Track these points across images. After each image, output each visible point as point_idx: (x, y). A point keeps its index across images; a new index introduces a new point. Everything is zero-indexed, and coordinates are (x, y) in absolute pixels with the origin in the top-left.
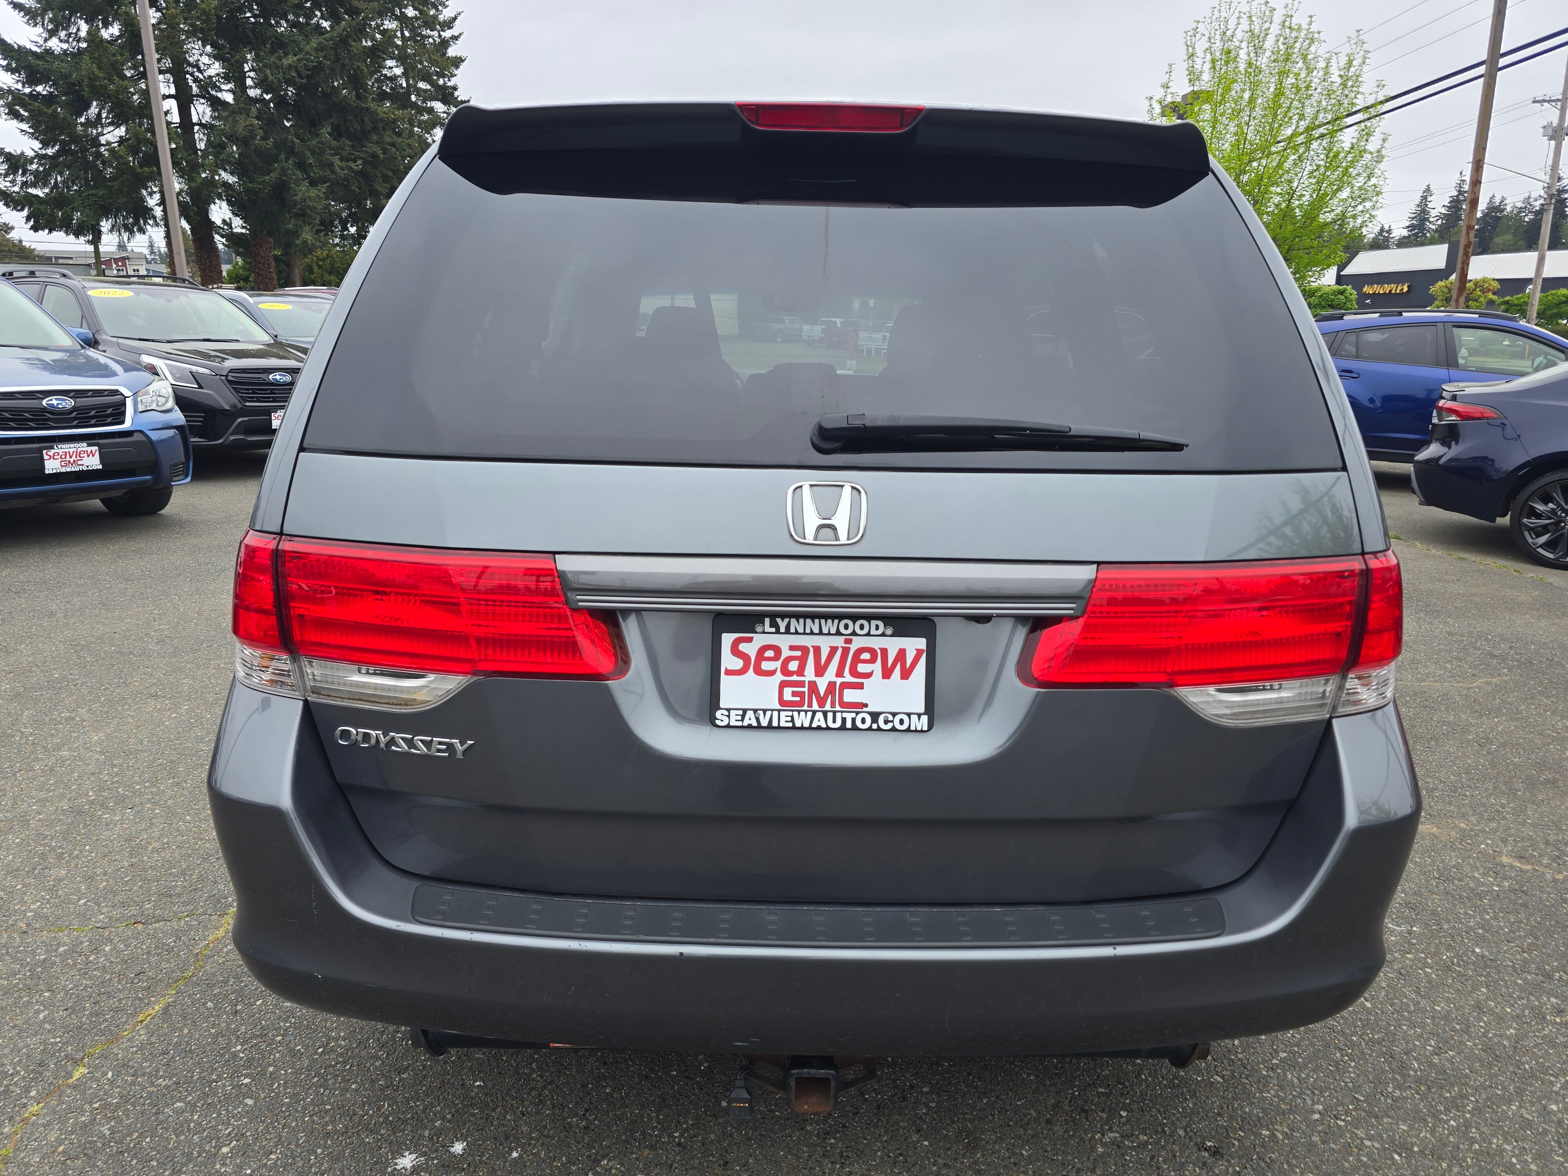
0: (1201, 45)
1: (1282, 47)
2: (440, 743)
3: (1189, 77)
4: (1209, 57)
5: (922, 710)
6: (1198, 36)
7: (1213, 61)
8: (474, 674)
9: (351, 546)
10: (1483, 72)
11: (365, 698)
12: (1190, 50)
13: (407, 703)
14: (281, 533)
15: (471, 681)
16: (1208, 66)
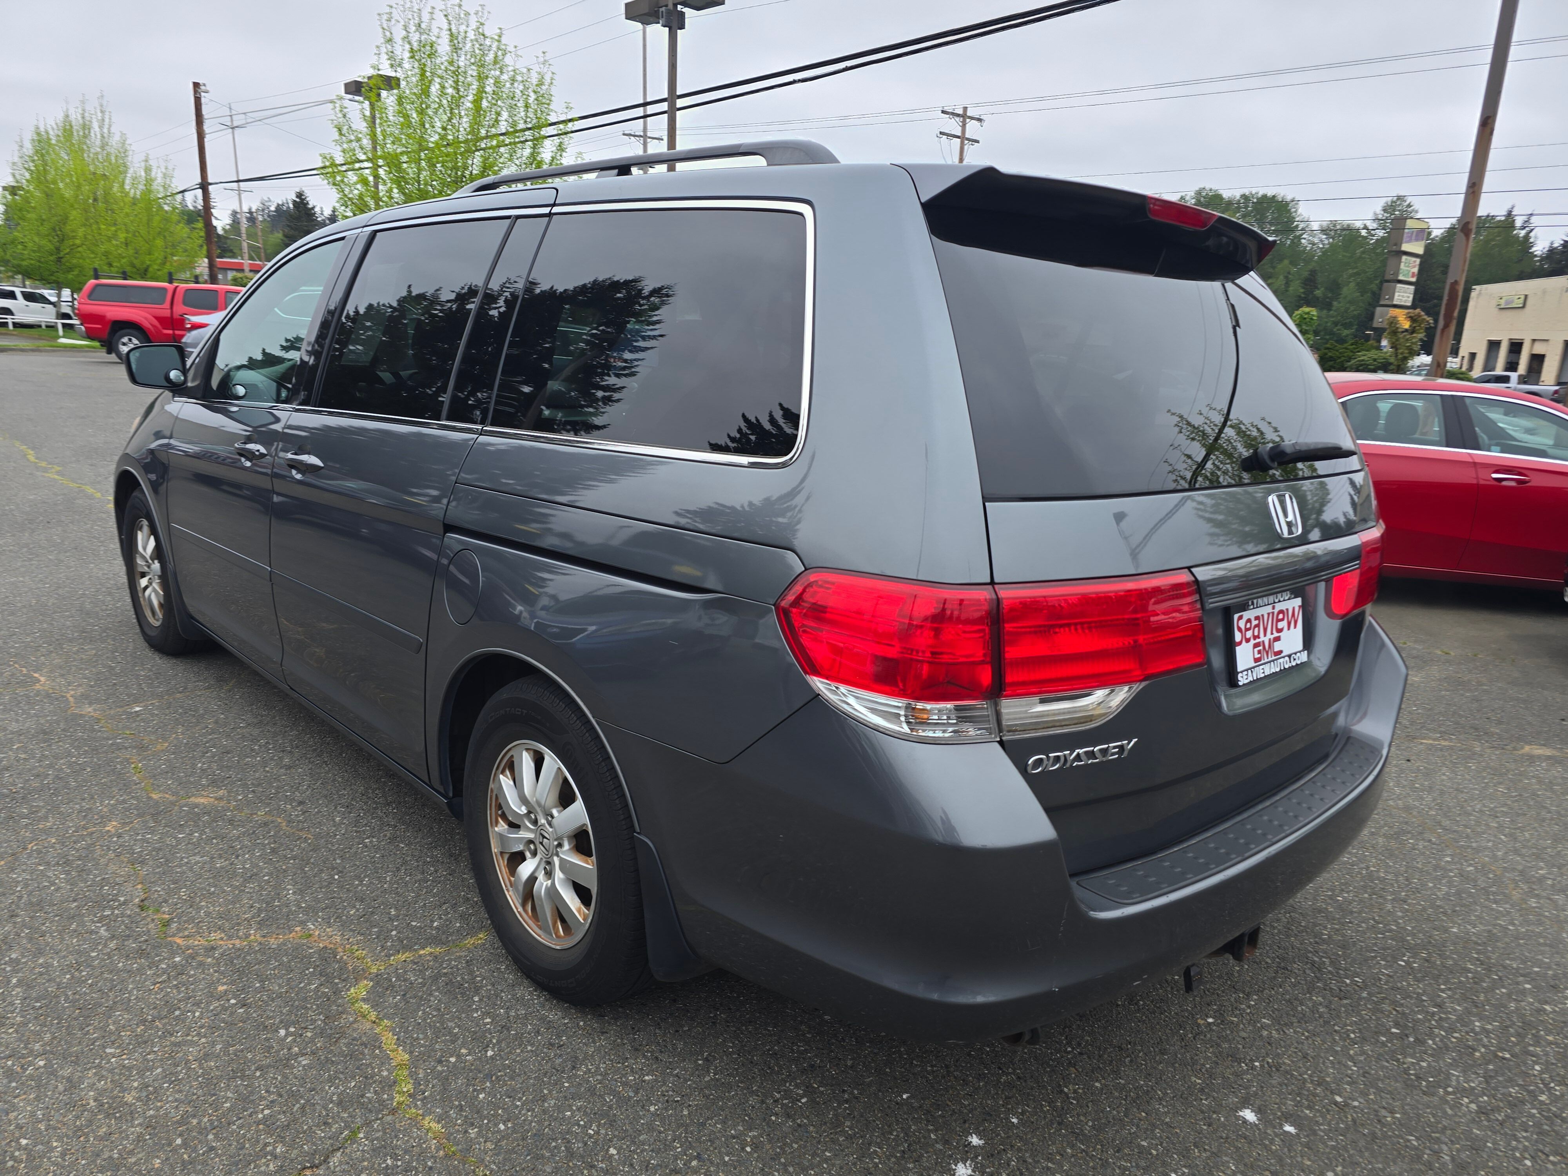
0: (399, 34)
1: (477, 51)
2: (1115, 747)
3: (389, 62)
4: (407, 47)
5: (1301, 647)
6: (393, 22)
7: (412, 50)
8: (1141, 681)
9: (1025, 588)
10: (666, 109)
11: (1058, 724)
12: (388, 34)
13: (1090, 719)
14: (992, 583)
15: (1141, 687)
16: (407, 55)
